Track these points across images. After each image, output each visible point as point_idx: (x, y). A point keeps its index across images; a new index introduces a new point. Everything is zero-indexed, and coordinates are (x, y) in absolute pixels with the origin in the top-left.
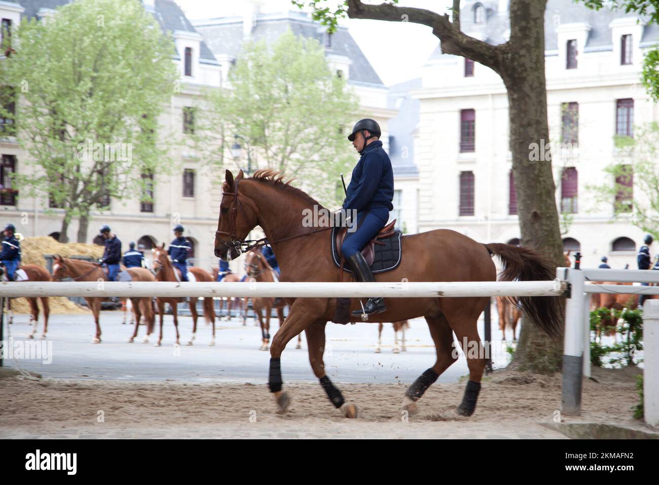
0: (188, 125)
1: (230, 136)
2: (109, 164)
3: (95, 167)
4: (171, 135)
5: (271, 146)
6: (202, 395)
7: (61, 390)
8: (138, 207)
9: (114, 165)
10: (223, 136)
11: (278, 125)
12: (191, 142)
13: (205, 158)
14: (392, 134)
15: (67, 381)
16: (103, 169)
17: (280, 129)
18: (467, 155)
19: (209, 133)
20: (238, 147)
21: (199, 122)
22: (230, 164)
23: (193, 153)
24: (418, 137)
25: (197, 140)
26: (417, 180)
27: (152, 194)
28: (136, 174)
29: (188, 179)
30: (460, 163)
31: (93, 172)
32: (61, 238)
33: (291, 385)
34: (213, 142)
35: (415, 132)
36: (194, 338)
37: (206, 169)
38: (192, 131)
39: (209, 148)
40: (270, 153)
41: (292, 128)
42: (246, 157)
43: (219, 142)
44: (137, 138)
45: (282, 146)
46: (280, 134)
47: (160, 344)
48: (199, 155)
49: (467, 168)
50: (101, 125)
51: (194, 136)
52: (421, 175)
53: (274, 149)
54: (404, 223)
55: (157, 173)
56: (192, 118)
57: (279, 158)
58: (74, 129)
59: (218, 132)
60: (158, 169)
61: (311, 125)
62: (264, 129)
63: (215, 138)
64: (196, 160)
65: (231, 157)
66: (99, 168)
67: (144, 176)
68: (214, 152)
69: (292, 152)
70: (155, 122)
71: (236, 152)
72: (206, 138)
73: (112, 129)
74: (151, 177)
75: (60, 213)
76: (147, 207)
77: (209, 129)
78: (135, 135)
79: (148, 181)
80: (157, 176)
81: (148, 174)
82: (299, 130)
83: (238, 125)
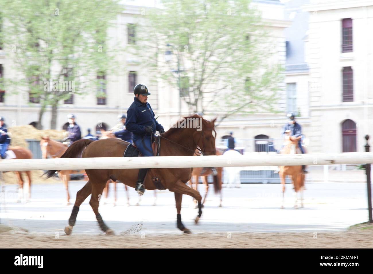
0: (132, 38)
1: (162, 45)
2: (72, 69)
3: (62, 71)
4: (118, 44)
5: (194, 51)
6: (150, 243)
7: (44, 241)
8: (94, 101)
9: (75, 69)
10: (158, 45)
11: (200, 35)
12: (133, 50)
13: (144, 62)
14: (288, 40)
15: (48, 234)
16: (67, 73)
17: (201, 39)
18: (347, 55)
19: (147, 43)
20: (169, 53)
21: (139, 35)
22: (163, 66)
23: (135, 59)
24: (308, 41)
25: (138, 48)
26: (308, 75)
27: (104, 90)
28: (93, 75)
29: (132, 78)
30: (342, 60)
31: (61, 75)
32: (38, 125)
33: (217, 235)
34: (150, 50)
35: (306, 37)
36: (140, 200)
37: (145, 70)
38: (134, 41)
39: (147, 54)
40: (194, 57)
41: (211, 37)
42: (176, 60)
43: (154, 50)
44: (92, 48)
45: (203, 51)
46: (201, 42)
47: (115, 205)
48: (139, 60)
49: (347, 64)
50: (65, 39)
51: (135, 46)
52: (311, 71)
53: (196, 54)
54: (299, 108)
55: (108, 74)
56: (134, 32)
57: (201, 60)
58: (45, 42)
59: (153, 42)
60: (108, 72)
61: (225, 35)
62: (188, 39)
63: (152, 47)
64: (137, 64)
65: (164, 61)
66: (65, 72)
67: (98, 77)
68: (151, 58)
69: (211, 55)
70: (105, 35)
71: (168, 57)
72: (144, 47)
73: (73, 41)
74: (104, 77)
75: (37, 107)
76: (102, 101)
77: (147, 40)
78: (90, 45)
79: (102, 81)
80: (108, 77)
81: (102, 76)
82: (215, 39)
83: (169, 37)
